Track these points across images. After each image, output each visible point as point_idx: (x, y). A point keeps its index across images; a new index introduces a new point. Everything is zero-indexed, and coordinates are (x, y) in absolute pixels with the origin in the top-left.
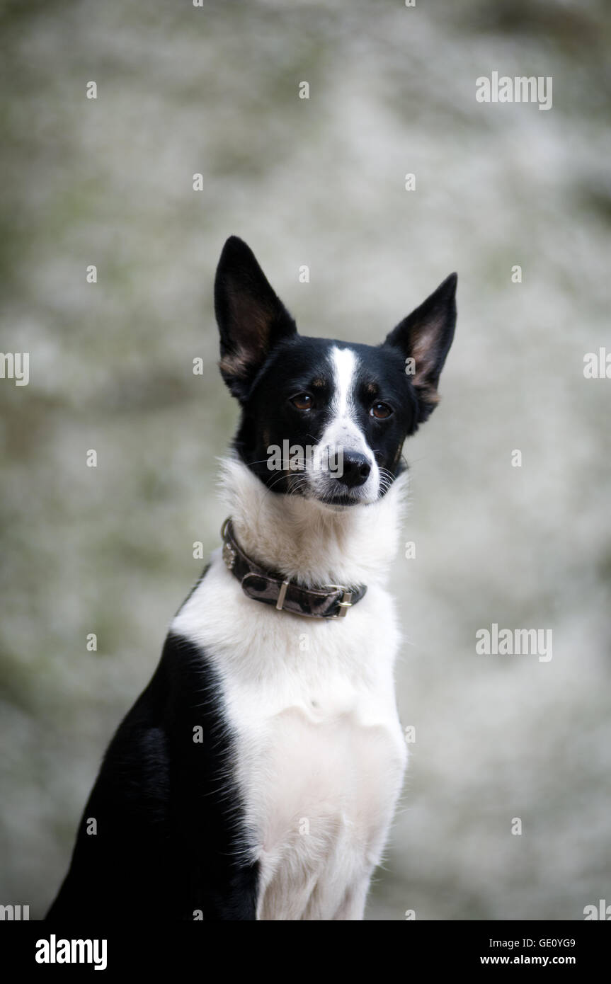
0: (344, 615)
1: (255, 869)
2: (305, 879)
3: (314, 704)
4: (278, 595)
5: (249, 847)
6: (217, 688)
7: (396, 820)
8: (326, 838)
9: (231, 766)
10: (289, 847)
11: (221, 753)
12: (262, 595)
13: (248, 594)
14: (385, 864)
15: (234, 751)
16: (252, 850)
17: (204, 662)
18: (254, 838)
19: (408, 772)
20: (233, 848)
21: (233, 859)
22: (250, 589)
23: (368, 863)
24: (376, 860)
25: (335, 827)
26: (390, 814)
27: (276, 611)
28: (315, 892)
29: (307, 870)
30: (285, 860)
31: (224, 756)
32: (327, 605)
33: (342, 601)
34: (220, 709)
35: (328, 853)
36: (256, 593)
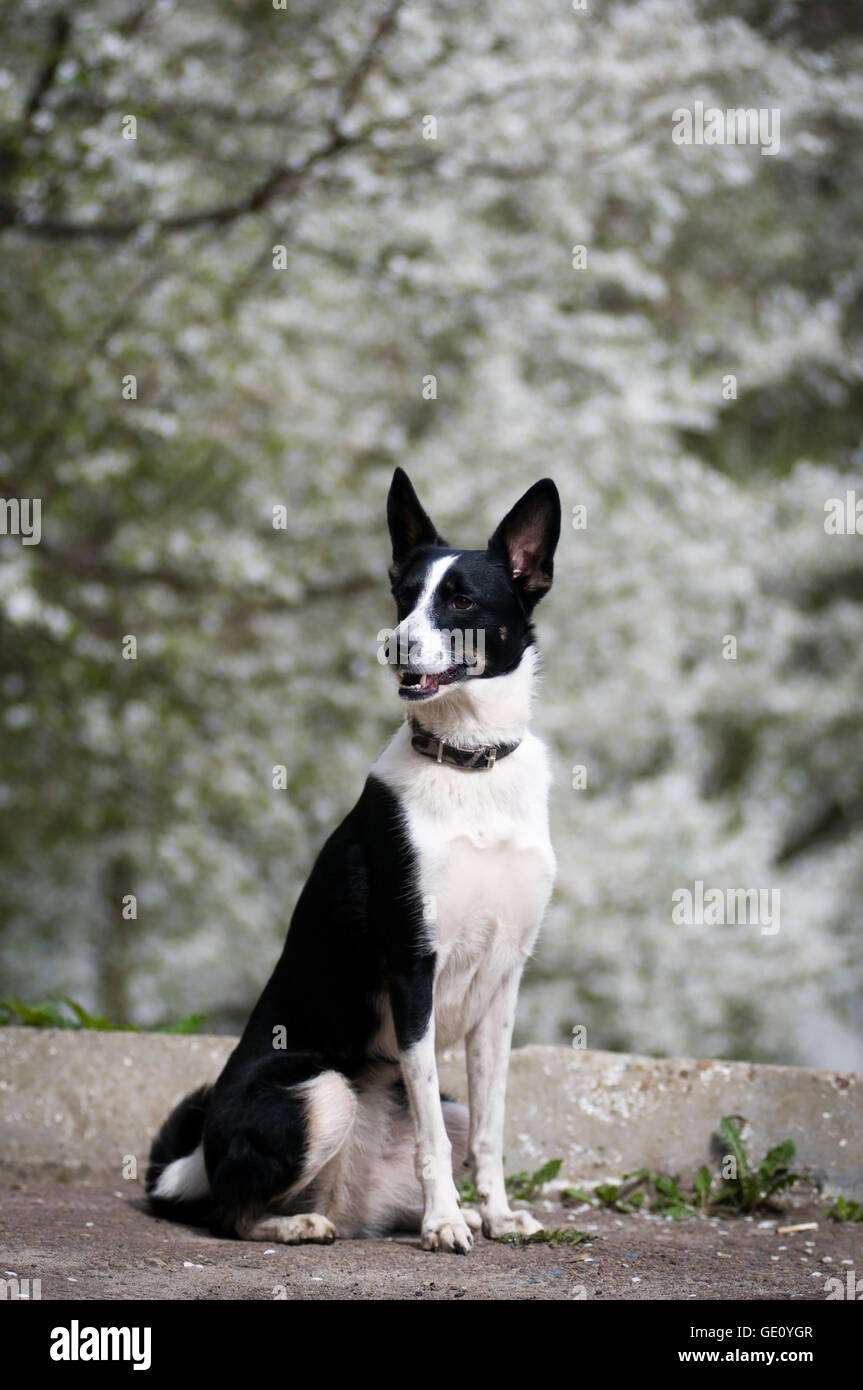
0: (491, 766)
1: (432, 959)
2: (468, 967)
3: (480, 834)
4: (438, 751)
5: (429, 941)
6: (403, 817)
7: (545, 920)
8: (485, 935)
9: (415, 878)
10: (458, 941)
11: (407, 868)
12: (426, 750)
13: (416, 749)
14: (536, 955)
15: (417, 865)
16: (431, 943)
17: (394, 797)
18: (433, 934)
19: (555, 884)
20: (416, 942)
21: (416, 950)
22: (418, 746)
23: (522, 954)
24: (528, 952)
25: (492, 929)
26: (541, 917)
27: (438, 763)
28: (476, 976)
29: (470, 959)
30: (454, 951)
31: (410, 870)
32: (475, 759)
33: (488, 756)
34: (406, 833)
35: (487, 947)
36: (421, 749)
